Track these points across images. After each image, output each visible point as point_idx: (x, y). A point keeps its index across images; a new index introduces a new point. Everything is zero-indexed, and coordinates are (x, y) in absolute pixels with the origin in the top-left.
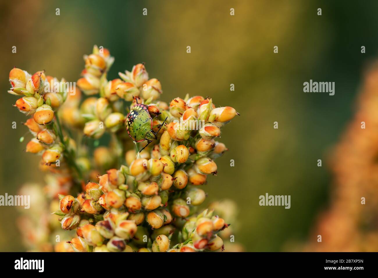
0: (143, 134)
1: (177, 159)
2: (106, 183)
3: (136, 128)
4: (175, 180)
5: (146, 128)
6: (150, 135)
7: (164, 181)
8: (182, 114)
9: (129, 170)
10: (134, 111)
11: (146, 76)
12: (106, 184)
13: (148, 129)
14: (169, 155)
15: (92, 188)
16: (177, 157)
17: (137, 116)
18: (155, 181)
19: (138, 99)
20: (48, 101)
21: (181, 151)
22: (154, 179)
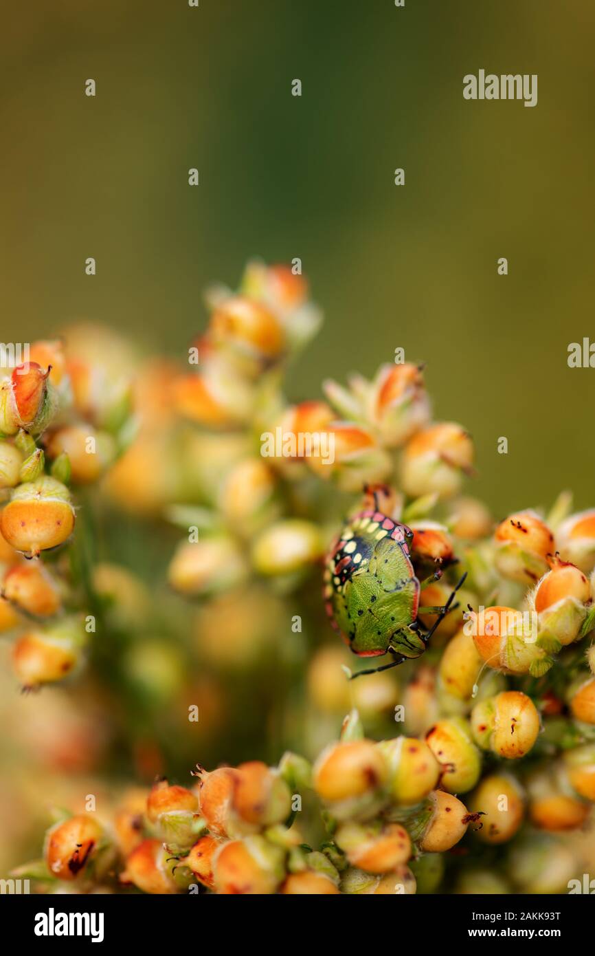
0: (379, 633)
1: (492, 740)
2: (222, 803)
3: (358, 607)
4: (474, 820)
5: (392, 614)
6: (405, 637)
7: (434, 822)
8: (534, 577)
9: (310, 775)
10: (356, 538)
11: (420, 413)
12: (221, 807)
13: (401, 618)
14: (468, 716)
15: (169, 808)
16: (495, 737)
17: (365, 562)
18: (402, 819)
19: (380, 495)
20: (61, 465)
21: (514, 719)
22: (399, 814)
